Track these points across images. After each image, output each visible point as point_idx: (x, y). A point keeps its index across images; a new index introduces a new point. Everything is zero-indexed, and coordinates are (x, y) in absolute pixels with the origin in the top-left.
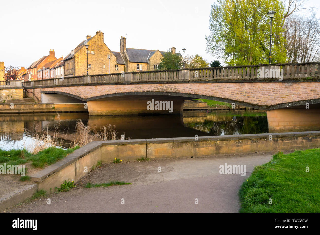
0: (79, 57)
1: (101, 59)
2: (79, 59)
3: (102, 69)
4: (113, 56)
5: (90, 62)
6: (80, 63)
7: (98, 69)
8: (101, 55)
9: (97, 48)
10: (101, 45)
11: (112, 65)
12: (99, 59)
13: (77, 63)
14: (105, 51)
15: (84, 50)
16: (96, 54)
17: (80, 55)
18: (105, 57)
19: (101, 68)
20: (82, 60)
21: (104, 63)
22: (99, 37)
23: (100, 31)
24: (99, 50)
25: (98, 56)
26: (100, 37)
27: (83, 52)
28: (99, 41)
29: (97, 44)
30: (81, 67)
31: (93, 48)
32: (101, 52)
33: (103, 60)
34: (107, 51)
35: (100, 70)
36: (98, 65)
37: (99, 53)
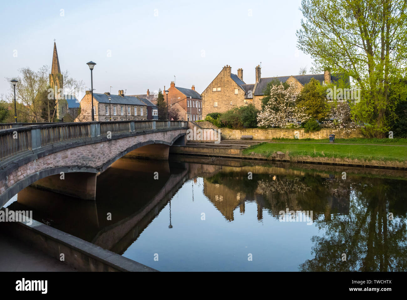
0: (206, 96)
1: (228, 95)
2: (206, 98)
3: (229, 106)
4: (241, 90)
5: (216, 100)
6: (206, 102)
7: (225, 107)
8: (228, 91)
9: (223, 85)
10: (227, 81)
11: (240, 101)
12: (226, 96)
13: (203, 102)
14: (231, 86)
15: (210, 88)
16: (222, 91)
17: (206, 94)
18: (231, 93)
19: (227, 105)
20: (208, 99)
21: (231, 99)
22: (225, 72)
23: (227, 65)
24: (226, 86)
25: (225, 93)
26: (227, 72)
27: (209, 90)
28: (225, 76)
29: (222, 81)
30: (207, 106)
31: (219, 85)
32: (227, 87)
33: (229, 96)
34: (233, 86)
35: (227, 107)
36: (224, 102)
37: (225, 89)
